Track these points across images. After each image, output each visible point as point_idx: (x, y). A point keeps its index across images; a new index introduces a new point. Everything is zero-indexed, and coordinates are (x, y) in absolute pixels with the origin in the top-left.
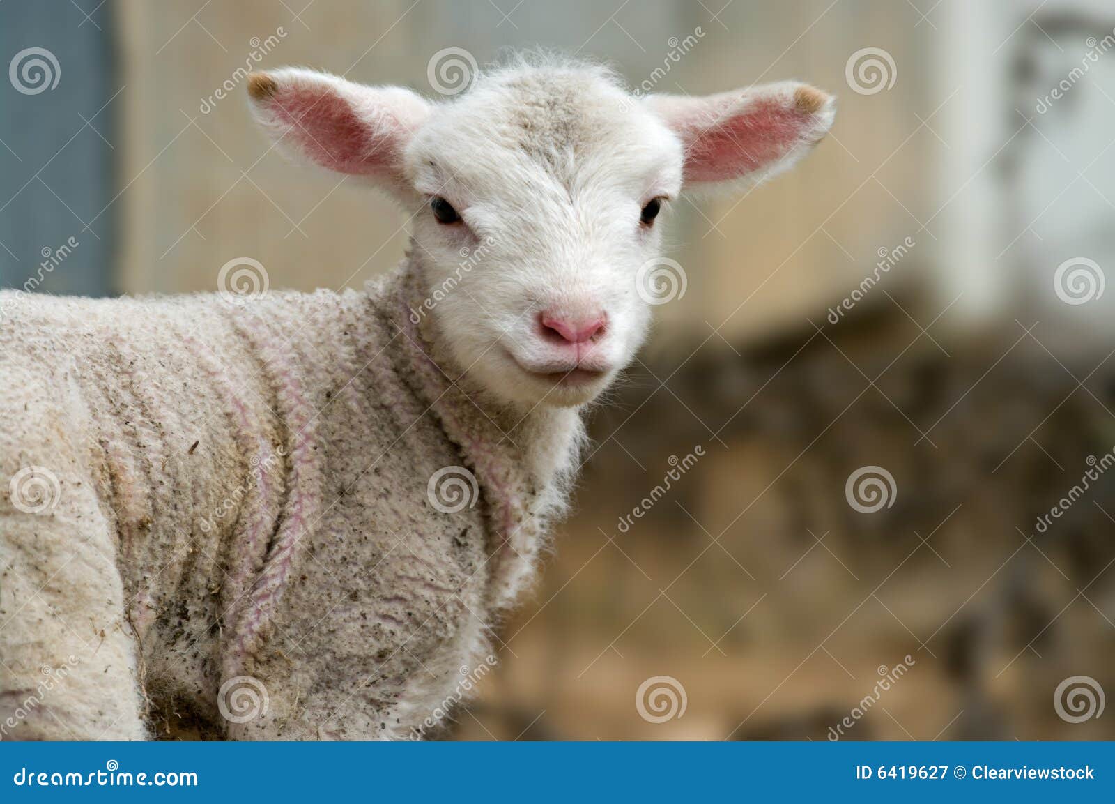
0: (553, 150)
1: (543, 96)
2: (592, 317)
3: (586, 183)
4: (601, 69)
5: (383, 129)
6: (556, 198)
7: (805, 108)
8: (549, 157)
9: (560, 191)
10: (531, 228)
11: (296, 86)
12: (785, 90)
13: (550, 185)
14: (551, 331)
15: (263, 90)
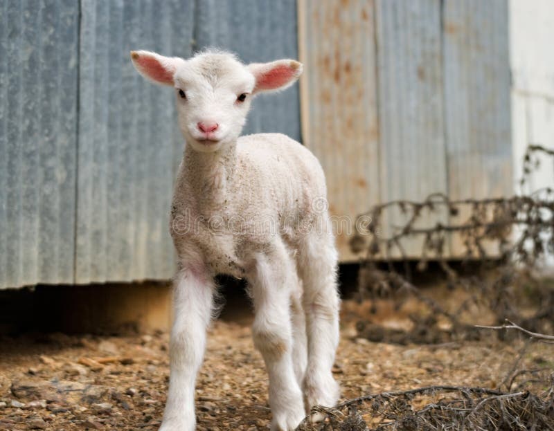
0: (211, 76)
1: (211, 61)
2: (213, 124)
3: (219, 87)
4: (232, 55)
5: (170, 69)
6: (209, 90)
7: (294, 68)
8: (210, 78)
9: (211, 87)
10: (200, 97)
11: (144, 56)
12: (287, 62)
13: (209, 86)
14: (201, 128)
15: (136, 57)
